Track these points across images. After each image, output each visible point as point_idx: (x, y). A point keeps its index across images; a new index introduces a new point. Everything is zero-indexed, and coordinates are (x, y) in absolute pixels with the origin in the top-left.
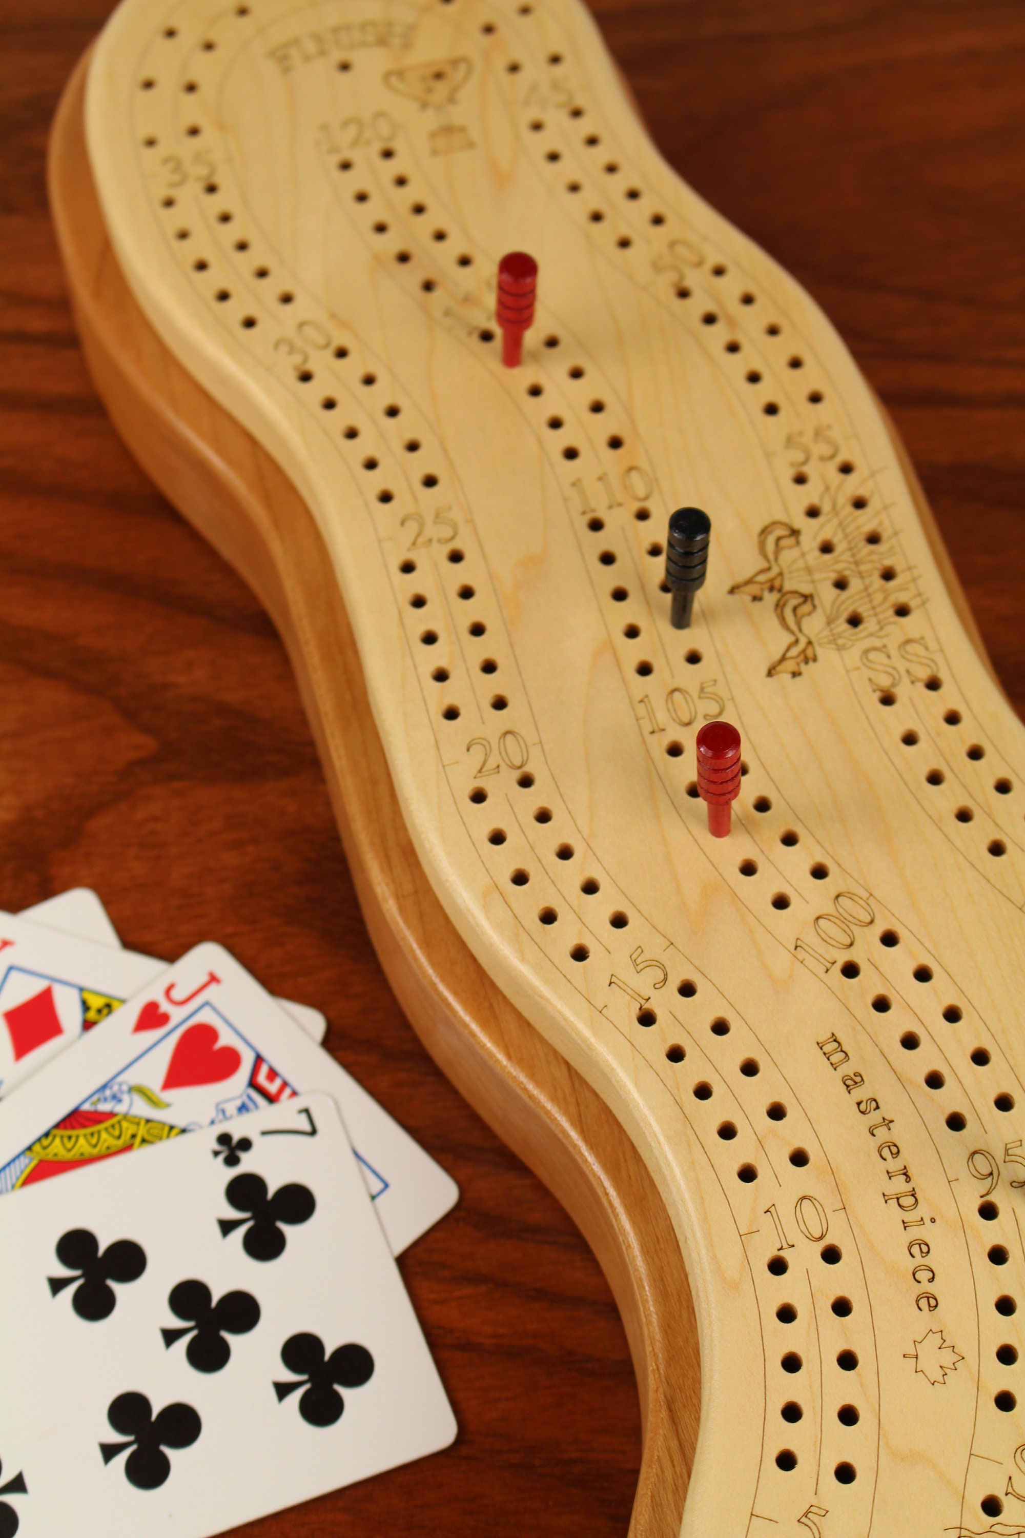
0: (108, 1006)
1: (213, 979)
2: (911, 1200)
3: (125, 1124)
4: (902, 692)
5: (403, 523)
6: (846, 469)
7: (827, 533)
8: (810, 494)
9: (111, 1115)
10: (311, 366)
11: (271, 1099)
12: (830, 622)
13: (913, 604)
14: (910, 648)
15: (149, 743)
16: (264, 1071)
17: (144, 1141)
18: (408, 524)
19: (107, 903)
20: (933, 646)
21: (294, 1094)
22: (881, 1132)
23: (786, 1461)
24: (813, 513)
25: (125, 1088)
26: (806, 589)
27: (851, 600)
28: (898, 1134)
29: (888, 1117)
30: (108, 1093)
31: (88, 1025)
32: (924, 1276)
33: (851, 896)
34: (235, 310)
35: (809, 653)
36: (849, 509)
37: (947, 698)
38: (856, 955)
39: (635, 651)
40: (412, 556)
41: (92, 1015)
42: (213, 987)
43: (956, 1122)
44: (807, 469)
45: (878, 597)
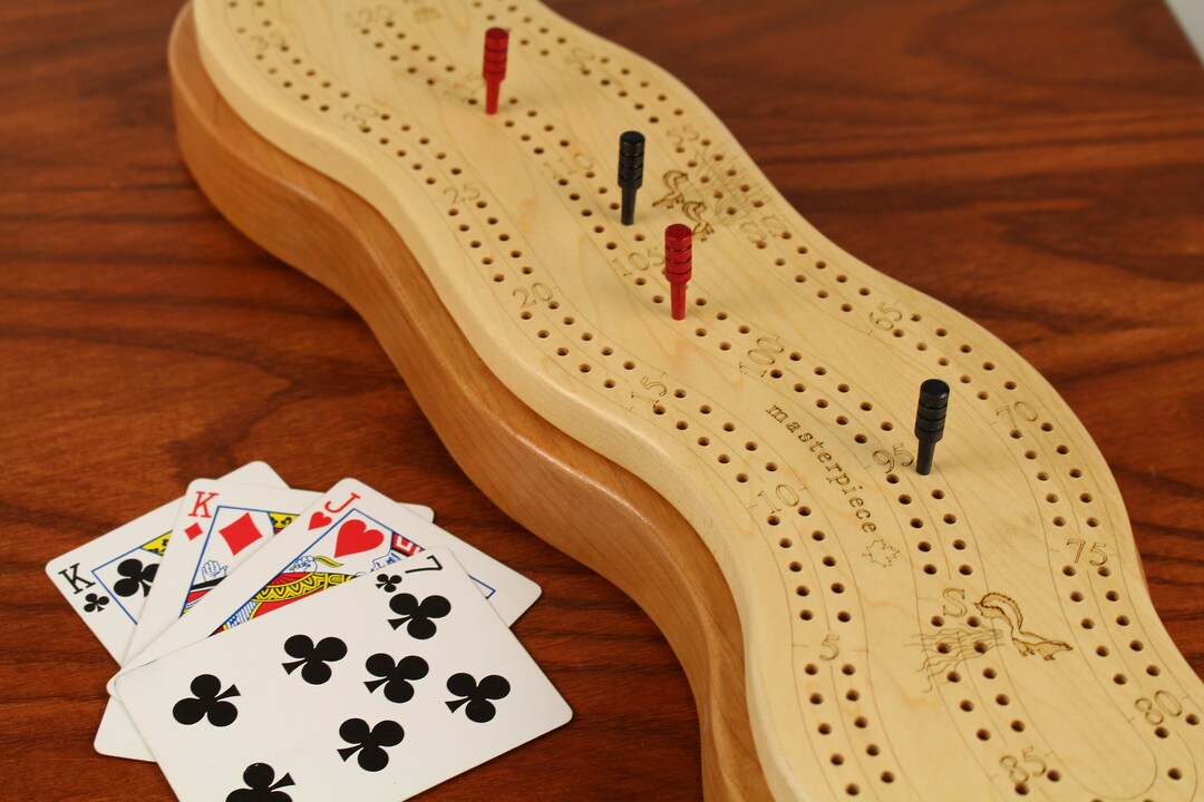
0: (289, 519)
1: (355, 496)
2: (845, 480)
3: (315, 578)
4: (769, 241)
5: (445, 192)
6: (706, 143)
7: (703, 173)
8: (689, 155)
9: (305, 573)
10: (368, 125)
11: (407, 554)
12: (716, 214)
13: (764, 201)
14: (768, 221)
15: (285, 383)
16: (399, 540)
17: (329, 585)
18: (448, 193)
19: (275, 467)
20: (781, 218)
21: (422, 549)
22: (818, 449)
23: (806, 616)
24: (692, 165)
25: (310, 559)
26: (699, 200)
27: (727, 201)
28: (827, 448)
29: (820, 441)
30: (300, 562)
31: (276, 531)
32: (863, 515)
33: (767, 339)
34: (315, 103)
35: (709, 229)
36: (713, 161)
37: (797, 241)
38: (778, 367)
39: (604, 238)
40: (455, 207)
41: (279, 525)
42: (356, 500)
43: (860, 439)
44: (683, 145)
45: (743, 200)
